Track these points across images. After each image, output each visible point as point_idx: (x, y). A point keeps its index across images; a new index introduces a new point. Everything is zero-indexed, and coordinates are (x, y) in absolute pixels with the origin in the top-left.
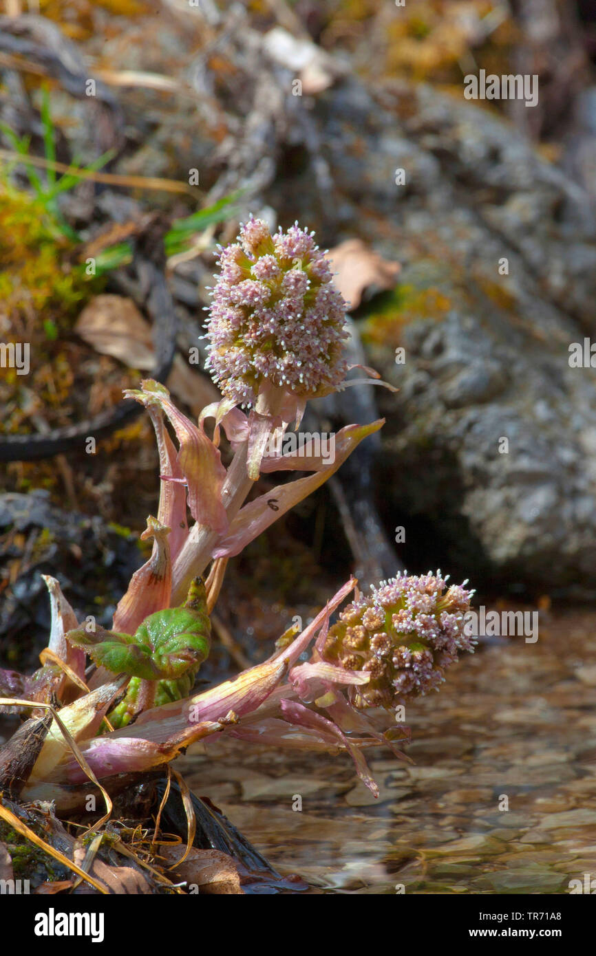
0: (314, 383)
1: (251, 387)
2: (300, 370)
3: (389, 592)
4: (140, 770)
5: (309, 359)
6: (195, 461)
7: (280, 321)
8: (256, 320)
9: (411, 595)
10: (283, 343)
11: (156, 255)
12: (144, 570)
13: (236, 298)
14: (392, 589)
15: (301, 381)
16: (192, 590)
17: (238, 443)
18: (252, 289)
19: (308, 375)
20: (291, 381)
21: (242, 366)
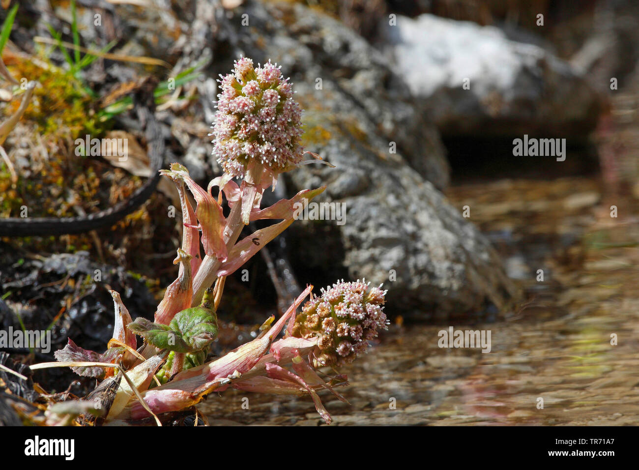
0: (283, 162)
1: (243, 166)
2: (274, 153)
3: (333, 292)
4: (178, 410)
5: (280, 147)
6: (207, 214)
7: (261, 122)
8: (246, 122)
9: (347, 294)
10: (263, 136)
11: (149, 103)
12: (175, 284)
13: (233, 108)
14: (335, 291)
15: (275, 160)
16: (205, 296)
17: (233, 202)
18: (243, 102)
19: (279, 157)
20: (269, 161)
21: (237, 151)
